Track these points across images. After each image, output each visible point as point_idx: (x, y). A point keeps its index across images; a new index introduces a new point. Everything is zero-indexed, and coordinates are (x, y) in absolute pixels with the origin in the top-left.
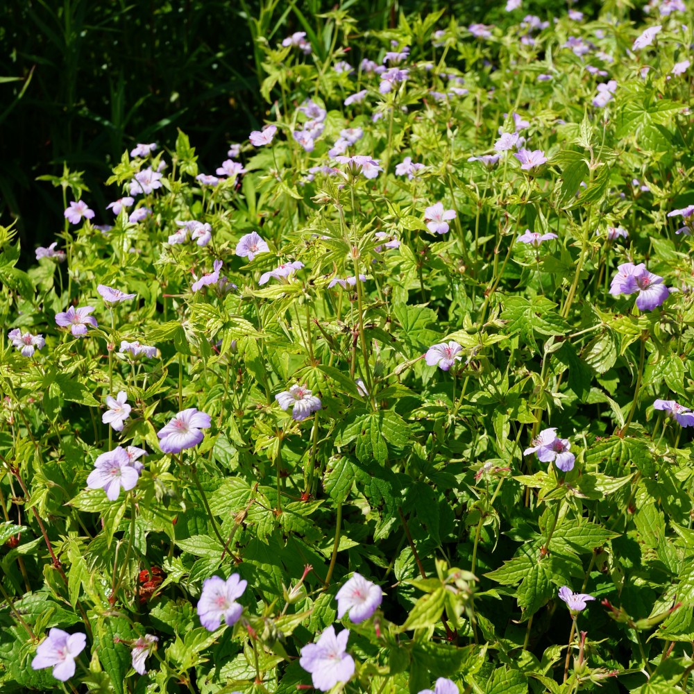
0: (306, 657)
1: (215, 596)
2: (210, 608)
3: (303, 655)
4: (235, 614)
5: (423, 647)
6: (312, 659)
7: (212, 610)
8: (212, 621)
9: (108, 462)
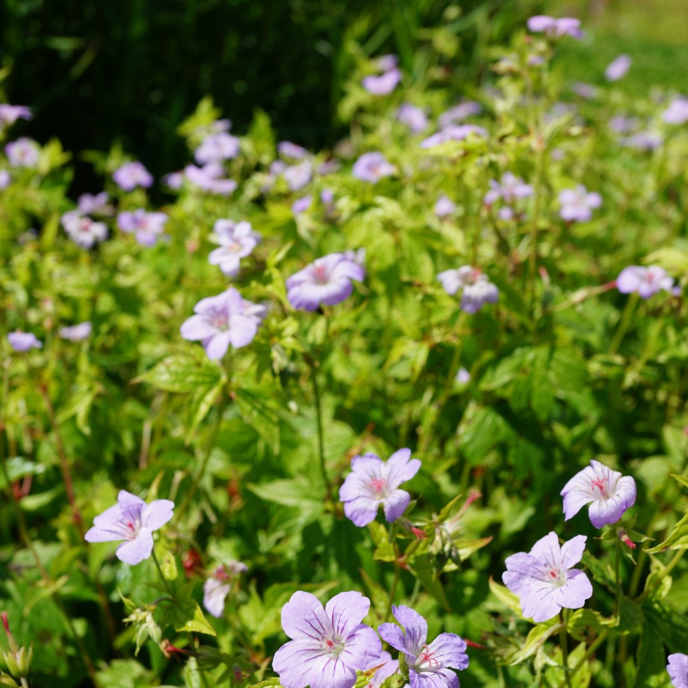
0: (513, 571)
1: (369, 479)
2: (362, 493)
3: (508, 567)
4: (400, 504)
5: (656, 606)
6: (522, 575)
7: (363, 497)
8: (363, 512)
9: (213, 308)
